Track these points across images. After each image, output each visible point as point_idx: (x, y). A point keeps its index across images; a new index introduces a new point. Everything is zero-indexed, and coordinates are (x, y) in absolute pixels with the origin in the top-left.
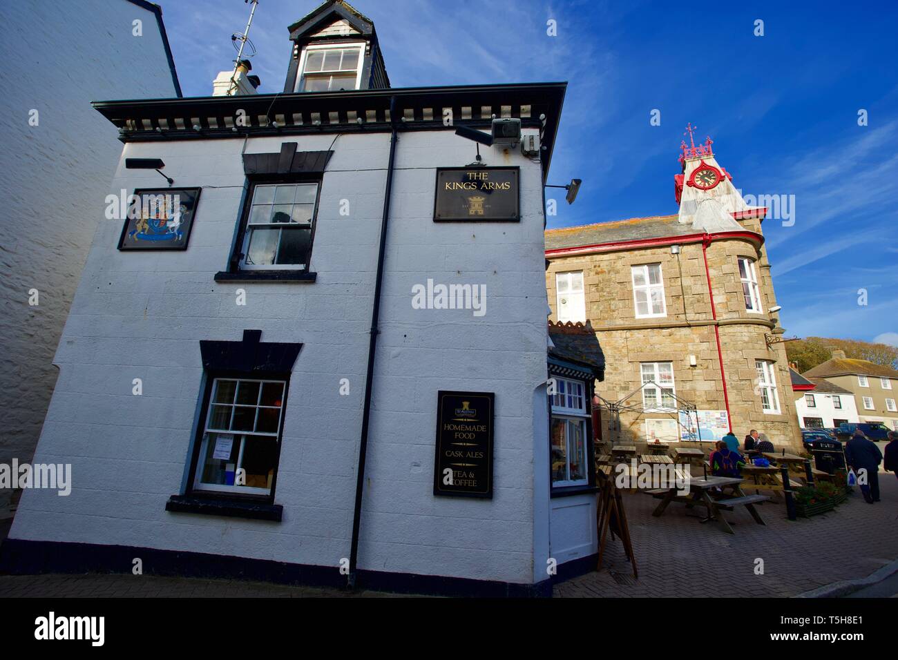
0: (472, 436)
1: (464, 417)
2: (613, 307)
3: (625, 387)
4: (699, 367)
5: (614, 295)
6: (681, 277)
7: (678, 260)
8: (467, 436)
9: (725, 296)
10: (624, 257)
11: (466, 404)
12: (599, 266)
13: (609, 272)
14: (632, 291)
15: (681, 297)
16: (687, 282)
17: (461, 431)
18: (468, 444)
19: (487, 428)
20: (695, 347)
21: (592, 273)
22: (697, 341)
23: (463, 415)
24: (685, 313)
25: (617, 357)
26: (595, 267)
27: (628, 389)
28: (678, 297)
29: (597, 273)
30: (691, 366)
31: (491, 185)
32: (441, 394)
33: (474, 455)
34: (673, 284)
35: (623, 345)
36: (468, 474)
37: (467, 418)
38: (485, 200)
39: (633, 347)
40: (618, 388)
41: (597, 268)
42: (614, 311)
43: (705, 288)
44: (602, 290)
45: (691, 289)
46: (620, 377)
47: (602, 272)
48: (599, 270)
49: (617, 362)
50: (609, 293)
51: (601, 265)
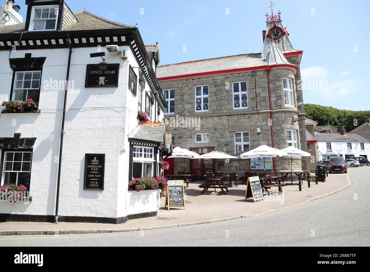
0: (97, 169)
1: (94, 163)
2: (222, 104)
3: (227, 144)
4: (261, 133)
5: (223, 97)
6: (256, 88)
7: (255, 79)
8: (95, 169)
9: (276, 98)
10: (229, 78)
11: (95, 158)
12: (216, 82)
13: (221, 85)
14: (232, 95)
15: (255, 98)
16: (259, 90)
17: (93, 168)
18: (96, 172)
19: (102, 167)
20: (260, 124)
21: (213, 86)
22: (261, 121)
23: (94, 162)
24: (257, 107)
25: (223, 130)
26: (214, 82)
27: (228, 146)
28: (254, 98)
29: (215, 86)
30: (258, 133)
31: (108, 71)
32: (86, 155)
33: (98, 176)
34: (251, 92)
35: (226, 123)
36: (95, 183)
37: (96, 163)
38: (105, 78)
39: (231, 124)
40: (223, 145)
41: (215, 83)
42: (223, 106)
43: (267, 93)
44: (218, 95)
45: (260, 94)
46: (224, 140)
47: (218, 85)
48: (216, 84)
49: (223, 132)
50: (220, 96)
51: (218, 82)
